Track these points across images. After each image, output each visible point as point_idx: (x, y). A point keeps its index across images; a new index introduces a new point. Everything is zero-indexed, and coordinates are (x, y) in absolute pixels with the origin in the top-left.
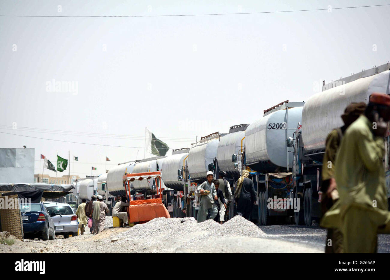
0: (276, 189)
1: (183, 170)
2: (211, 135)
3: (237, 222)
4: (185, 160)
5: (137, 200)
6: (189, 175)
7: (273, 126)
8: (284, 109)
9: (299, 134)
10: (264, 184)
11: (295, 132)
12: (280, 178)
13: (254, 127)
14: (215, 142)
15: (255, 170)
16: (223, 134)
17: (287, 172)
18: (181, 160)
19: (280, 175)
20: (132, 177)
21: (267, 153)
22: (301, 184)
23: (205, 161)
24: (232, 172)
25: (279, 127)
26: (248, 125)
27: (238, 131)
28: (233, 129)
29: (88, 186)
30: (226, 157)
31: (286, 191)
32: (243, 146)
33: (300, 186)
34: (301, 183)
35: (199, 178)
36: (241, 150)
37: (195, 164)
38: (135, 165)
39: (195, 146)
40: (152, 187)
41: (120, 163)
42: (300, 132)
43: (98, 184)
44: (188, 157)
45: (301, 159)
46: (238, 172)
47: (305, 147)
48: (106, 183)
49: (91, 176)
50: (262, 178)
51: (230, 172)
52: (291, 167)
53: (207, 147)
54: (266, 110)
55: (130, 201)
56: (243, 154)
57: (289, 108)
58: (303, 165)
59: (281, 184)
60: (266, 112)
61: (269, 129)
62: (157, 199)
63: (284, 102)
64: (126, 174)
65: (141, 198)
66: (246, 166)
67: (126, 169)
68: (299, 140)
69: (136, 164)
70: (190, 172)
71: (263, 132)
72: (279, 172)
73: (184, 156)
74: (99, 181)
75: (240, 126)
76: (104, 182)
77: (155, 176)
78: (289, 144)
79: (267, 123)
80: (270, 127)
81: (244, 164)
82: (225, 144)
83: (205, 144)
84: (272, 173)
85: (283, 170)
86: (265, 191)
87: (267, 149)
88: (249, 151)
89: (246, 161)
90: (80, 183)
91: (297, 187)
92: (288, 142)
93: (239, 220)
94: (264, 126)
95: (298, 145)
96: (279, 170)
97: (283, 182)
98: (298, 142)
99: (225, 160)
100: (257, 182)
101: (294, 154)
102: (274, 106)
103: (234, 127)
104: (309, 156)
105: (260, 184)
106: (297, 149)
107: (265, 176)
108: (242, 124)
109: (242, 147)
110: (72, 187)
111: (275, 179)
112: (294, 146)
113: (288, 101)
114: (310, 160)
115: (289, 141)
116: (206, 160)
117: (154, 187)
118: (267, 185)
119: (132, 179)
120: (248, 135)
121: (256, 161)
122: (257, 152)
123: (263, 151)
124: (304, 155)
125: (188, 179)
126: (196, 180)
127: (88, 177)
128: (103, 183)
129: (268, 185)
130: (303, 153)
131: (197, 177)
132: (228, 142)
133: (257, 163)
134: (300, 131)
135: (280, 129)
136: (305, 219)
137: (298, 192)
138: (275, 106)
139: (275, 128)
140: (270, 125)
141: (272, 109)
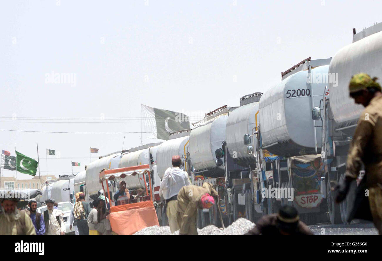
0: (302, 177)
1: (184, 159)
2: (217, 110)
3: (241, 227)
4: (186, 145)
5: (119, 205)
6: (192, 166)
7: (292, 93)
8: (306, 70)
9: (326, 102)
10: (287, 171)
11: (322, 99)
12: (307, 163)
13: (269, 96)
14: (223, 119)
15: (276, 154)
16: (232, 107)
17: (315, 154)
18: (180, 146)
19: (306, 159)
20: (111, 175)
21: (287, 130)
22: (334, 169)
23: (211, 146)
24: (246, 158)
25: (300, 95)
26: (263, 93)
27: (251, 102)
28: (245, 101)
29: (62, 190)
30: (237, 138)
31: (316, 179)
32: (258, 122)
33: (333, 171)
34: (333, 167)
35: (205, 169)
36: (256, 128)
37: (198, 151)
38: (121, 157)
39: (197, 126)
40: (145, 185)
41: (102, 156)
42: (328, 100)
43: (75, 185)
44: (189, 143)
45: (332, 135)
46: (254, 157)
47: (335, 119)
48: (85, 184)
49: (66, 176)
50: (283, 163)
51: (243, 158)
52: (321, 147)
53: (212, 126)
54: (284, 71)
55: (111, 208)
56: (258, 134)
57: (312, 67)
58: (335, 142)
59: (308, 170)
60: (284, 75)
61: (287, 97)
62: (147, 201)
63: (305, 60)
64: (102, 171)
65: (125, 201)
66: (263, 149)
67: (110, 163)
68: (328, 109)
69: (122, 155)
70: (193, 162)
71: (280, 102)
72: (305, 155)
73: (184, 141)
74: (75, 181)
75: (253, 95)
76: (83, 183)
77: (142, 171)
78: (315, 116)
79: (285, 90)
80: (289, 95)
81: (260, 146)
82: (235, 120)
83: (210, 123)
84: (295, 157)
85: (310, 151)
86: (289, 181)
87: (286, 124)
88: (265, 129)
89: (263, 142)
90: (51, 186)
91: (329, 173)
92: (314, 114)
93: (242, 224)
94: (281, 93)
95: (327, 117)
96: (305, 152)
97: (312, 168)
98: (327, 112)
99: (236, 143)
100: (278, 170)
101: (322, 129)
102: (293, 66)
103: (245, 98)
104: (342, 130)
105: (282, 172)
106: (326, 122)
107: (286, 161)
108: (256, 93)
109: (256, 123)
110: (38, 192)
111: (299, 164)
112: (321, 118)
113: (310, 58)
114: (343, 136)
115: (314, 112)
116: (213, 145)
117: (147, 184)
118: (290, 174)
119: (111, 177)
120: (262, 108)
121: (274, 141)
122: (275, 129)
123: (282, 128)
124: (335, 130)
125: (191, 172)
126: (201, 172)
127: (62, 177)
128: (81, 184)
129: (292, 172)
130: (334, 127)
131: (203, 168)
132: (238, 119)
133: (276, 145)
134: (328, 98)
135: (302, 96)
136: (342, 216)
137: (331, 179)
138: (295, 66)
139: (295, 96)
140: (289, 92)
141: (292, 70)
